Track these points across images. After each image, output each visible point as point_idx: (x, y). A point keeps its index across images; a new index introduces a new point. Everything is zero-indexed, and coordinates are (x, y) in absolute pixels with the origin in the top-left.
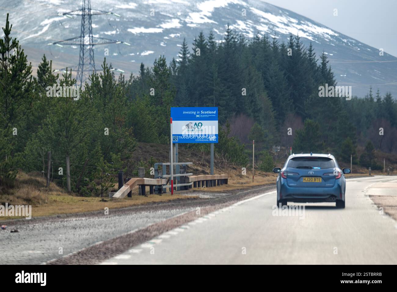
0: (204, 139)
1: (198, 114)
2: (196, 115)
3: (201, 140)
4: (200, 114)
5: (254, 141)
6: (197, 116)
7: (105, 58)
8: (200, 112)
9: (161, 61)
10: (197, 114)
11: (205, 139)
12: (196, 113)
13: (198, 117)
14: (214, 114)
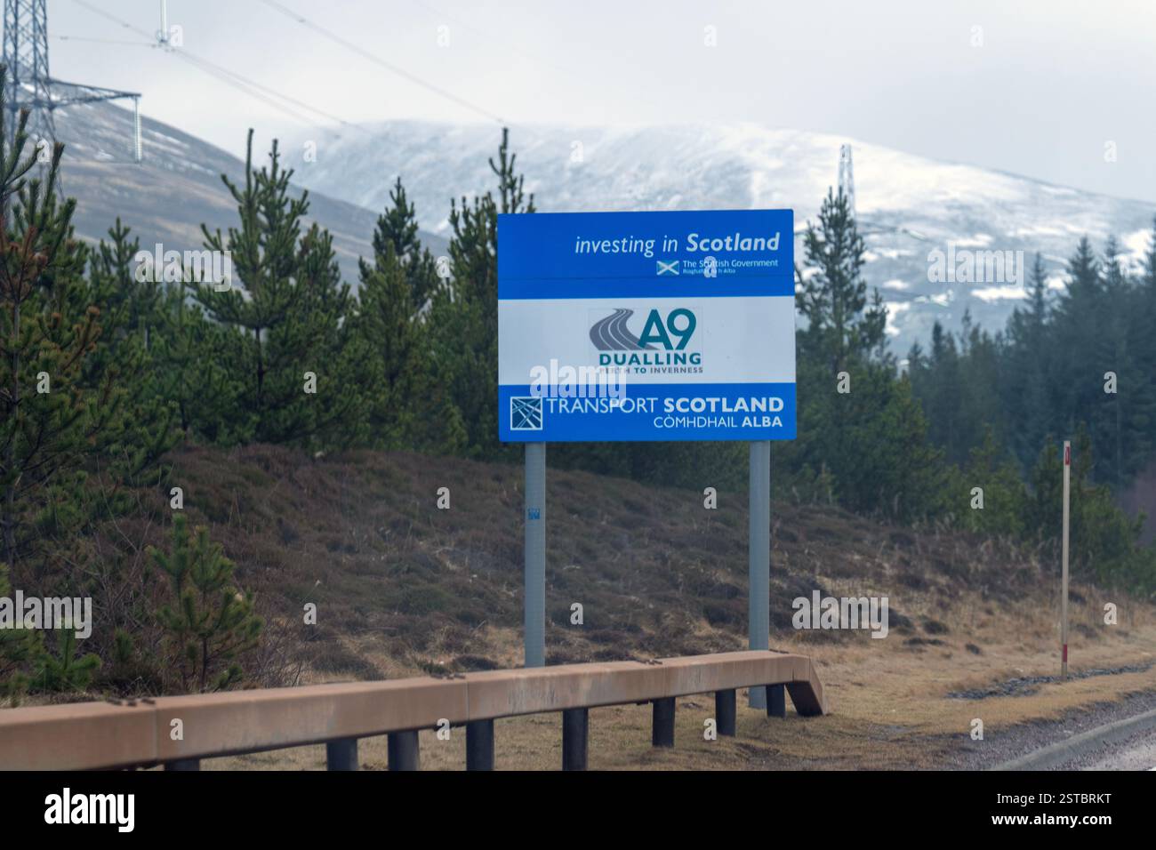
0: (707, 412)
1: (668, 257)
2: (654, 260)
3: (686, 422)
4: (681, 254)
5: (1067, 444)
6: (665, 267)
7: (506, 131)
8: (684, 243)
9: (831, 207)
10: (660, 254)
11: (713, 416)
12: (658, 249)
13: (668, 275)
14: (767, 254)
